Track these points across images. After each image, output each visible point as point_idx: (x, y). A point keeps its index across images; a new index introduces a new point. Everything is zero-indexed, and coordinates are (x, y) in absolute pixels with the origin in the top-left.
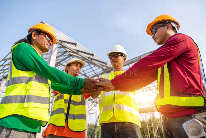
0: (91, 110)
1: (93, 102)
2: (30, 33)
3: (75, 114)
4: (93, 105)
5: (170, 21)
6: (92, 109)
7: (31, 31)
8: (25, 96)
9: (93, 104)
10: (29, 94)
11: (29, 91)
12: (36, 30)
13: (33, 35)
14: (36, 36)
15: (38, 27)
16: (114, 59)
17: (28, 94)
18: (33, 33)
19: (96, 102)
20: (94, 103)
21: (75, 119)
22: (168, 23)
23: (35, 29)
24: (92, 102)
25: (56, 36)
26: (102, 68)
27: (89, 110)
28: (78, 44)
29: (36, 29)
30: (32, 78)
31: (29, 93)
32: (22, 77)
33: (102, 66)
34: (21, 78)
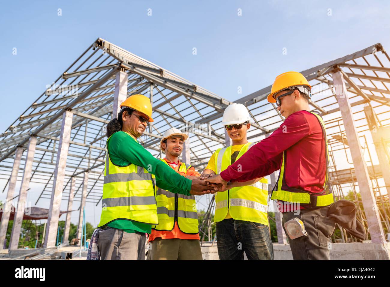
3: (185, 211)
5: (296, 85)
8: (129, 198)
10: (133, 196)
11: (132, 192)
13: (123, 116)
14: (126, 117)
17: (131, 195)
18: (124, 113)
21: (186, 218)
22: (294, 90)
26: (213, 106)
28: (166, 71)
31: (133, 194)
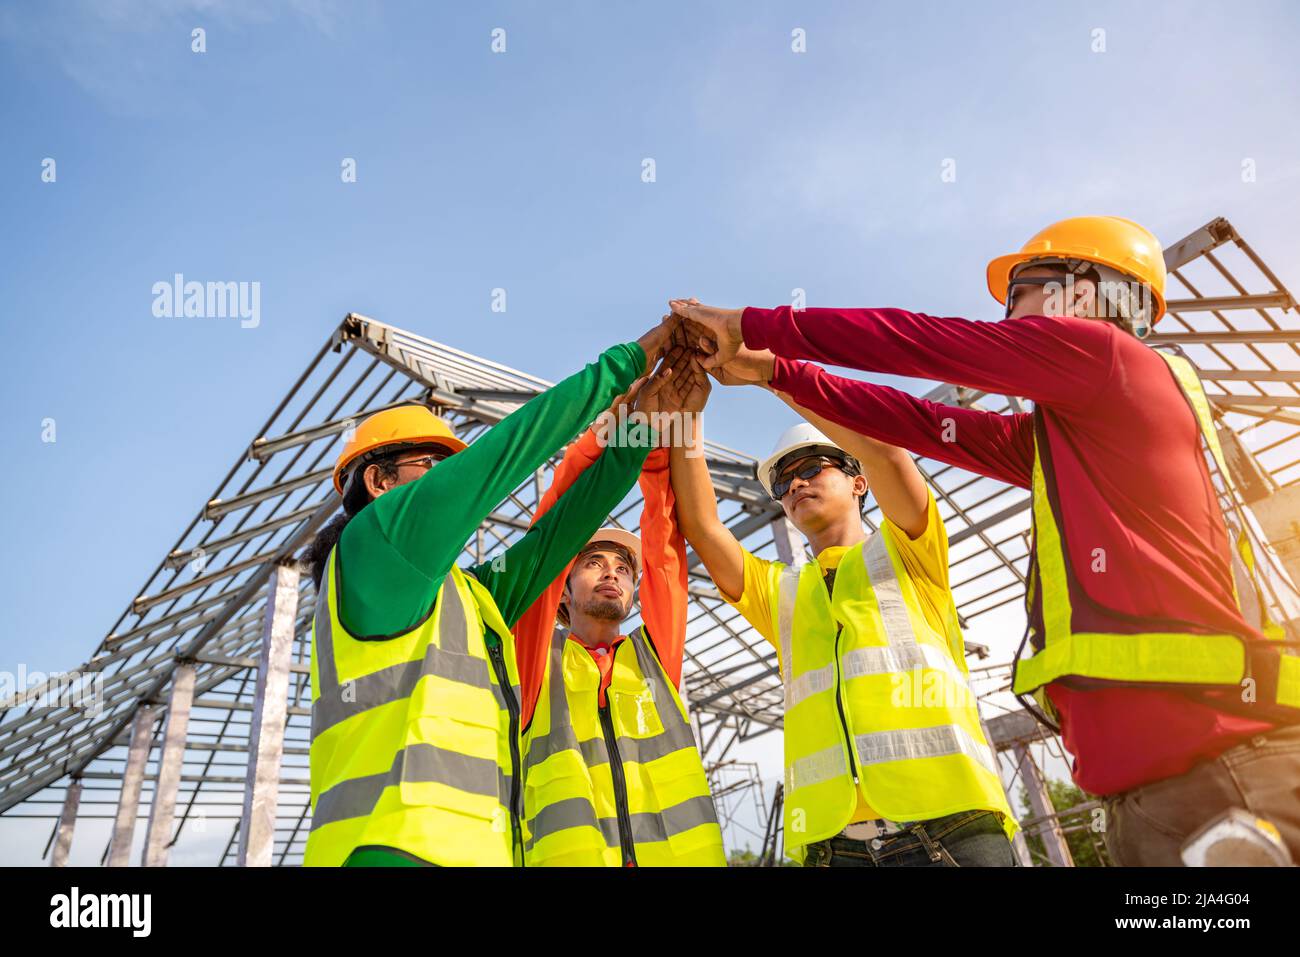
0: (719, 766)
1: (722, 716)
2: (349, 483)
3: (657, 811)
4: (727, 734)
6: (726, 759)
7: (351, 475)
9: (723, 725)
12: (368, 456)
13: (371, 487)
14: (384, 484)
15: (375, 441)
16: (802, 486)
18: (369, 475)
19: (744, 714)
20: (731, 720)
21: (666, 838)
23: (363, 455)
24: (718, 716)
25: (433, 369)
26: (734, 497)
27: (710, 771)
29: (371, 452)
30: (421, 661)
32: (384, 671)
33: (737, 488)
34: (382, 676)
